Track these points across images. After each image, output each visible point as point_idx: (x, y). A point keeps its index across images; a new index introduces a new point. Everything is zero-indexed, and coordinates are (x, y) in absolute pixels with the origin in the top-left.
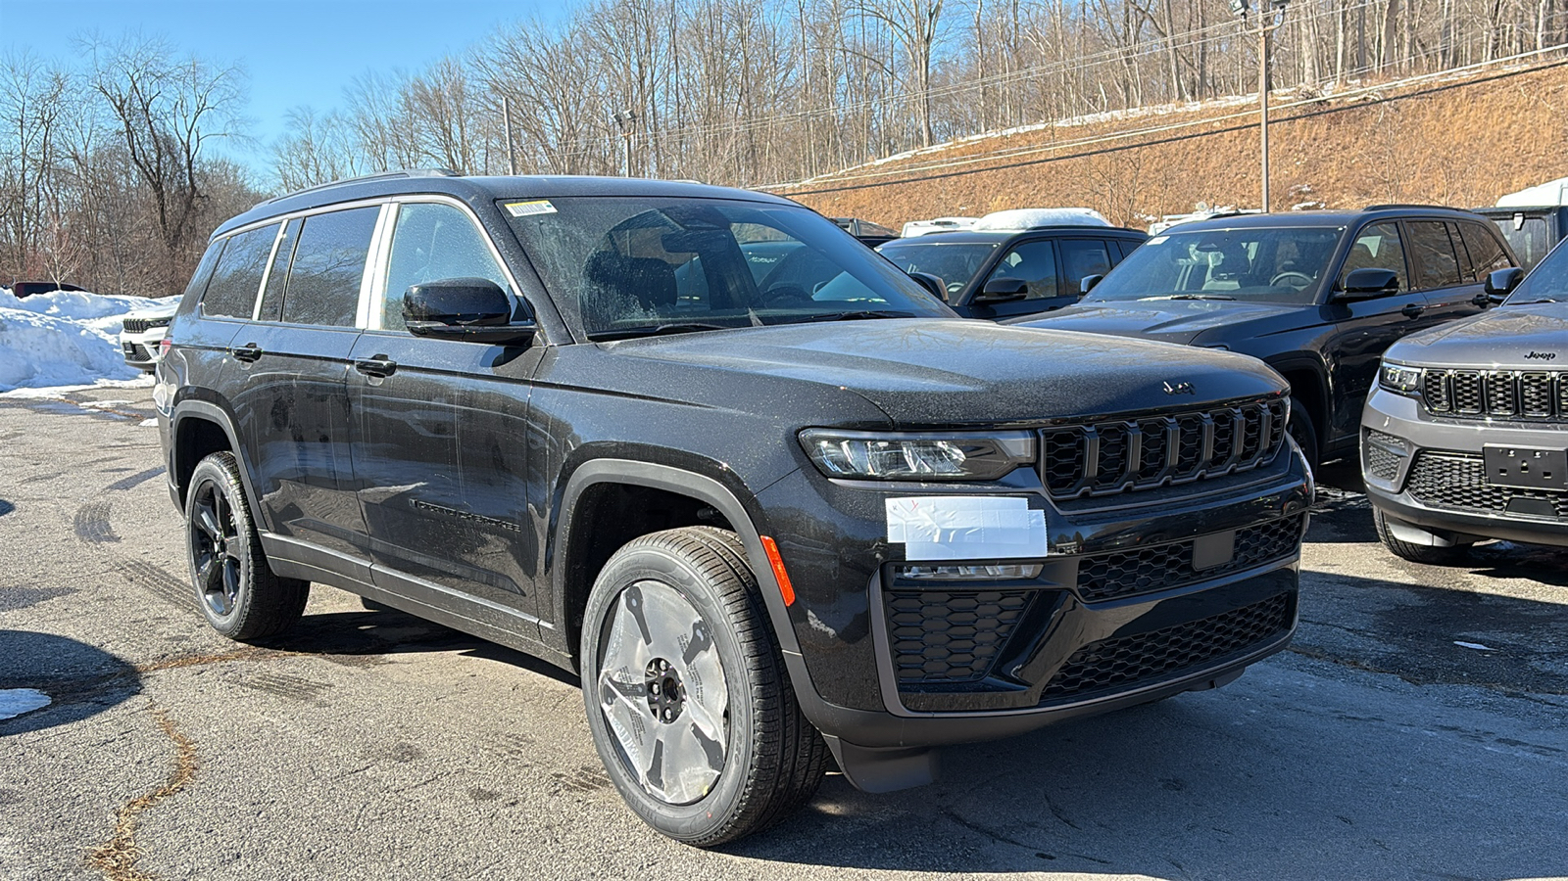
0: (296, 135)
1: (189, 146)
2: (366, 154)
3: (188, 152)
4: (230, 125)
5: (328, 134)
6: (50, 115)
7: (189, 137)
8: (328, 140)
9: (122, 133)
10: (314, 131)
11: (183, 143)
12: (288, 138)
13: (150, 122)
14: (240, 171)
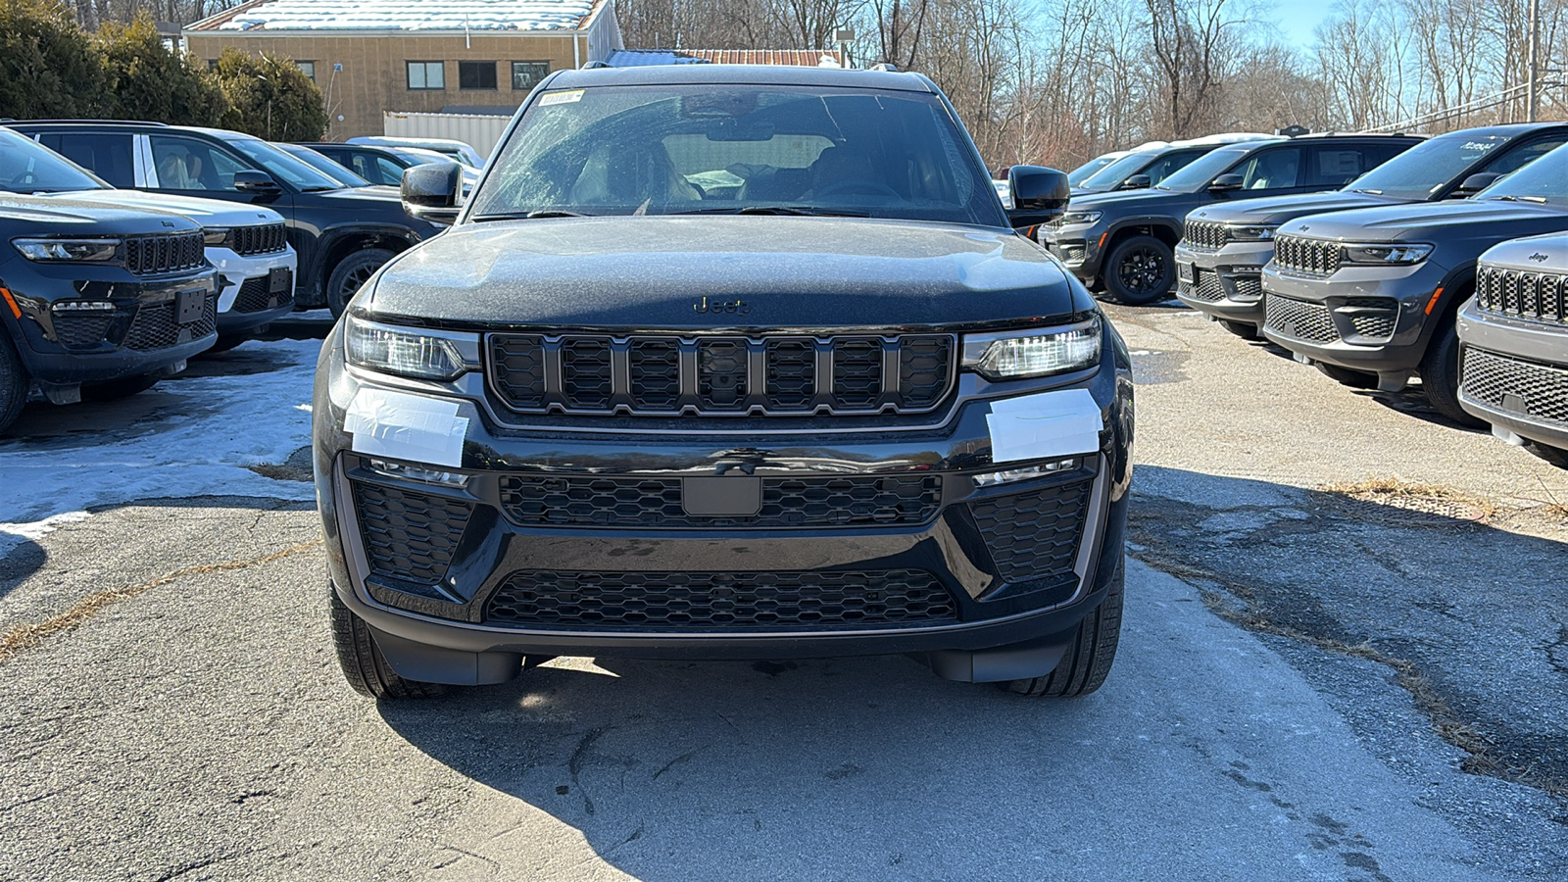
0: (1340, 16)
1: (1208, 34)
2: (1414, 33)
3: (1207, 40)
4: (1250, 11)
5: (1374, 14)
6: (1091, 11)
7: (1210, 25)
8: (1373, 21)
9: (1147, 26)
10: (1359, 12)
11: (1202, 31)
12: (1332, 20)
13: (1174, 13)
14: (1290, 58)
